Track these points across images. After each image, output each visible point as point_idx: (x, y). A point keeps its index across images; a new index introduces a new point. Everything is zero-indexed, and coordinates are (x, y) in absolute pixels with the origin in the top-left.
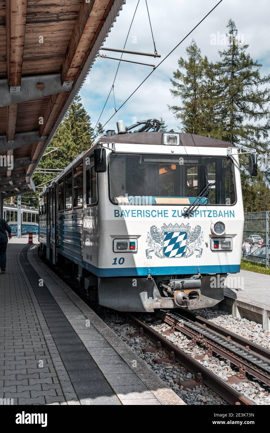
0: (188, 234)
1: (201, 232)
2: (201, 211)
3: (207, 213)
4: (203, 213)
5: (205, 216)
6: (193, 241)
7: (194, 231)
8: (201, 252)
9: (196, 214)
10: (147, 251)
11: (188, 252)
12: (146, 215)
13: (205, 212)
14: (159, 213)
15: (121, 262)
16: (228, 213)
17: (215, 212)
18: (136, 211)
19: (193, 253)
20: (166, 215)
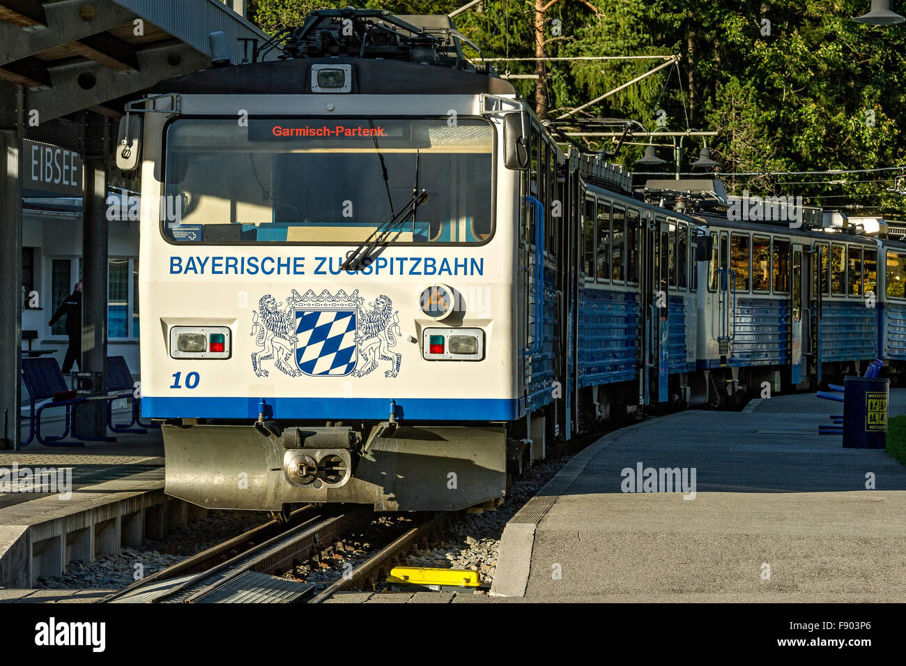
0: (359, 317)
1: (393, 312)
2: (392, 259)
3: (408, 265)
4: (397, 264)
5: (401, 273)
6: (374, 335)
7: (372, 309)
8: (398, 364)
9: (378, 267)
10: (254, 357)
11: (361, 362)
12: (248, 270)
13: (404, 262)
14: (280, 265)
15: (192, 382)
16: (465, 266)
17: (430, 263)
18: (225, 259)
19: (374, 366)
20: (298, 269)
